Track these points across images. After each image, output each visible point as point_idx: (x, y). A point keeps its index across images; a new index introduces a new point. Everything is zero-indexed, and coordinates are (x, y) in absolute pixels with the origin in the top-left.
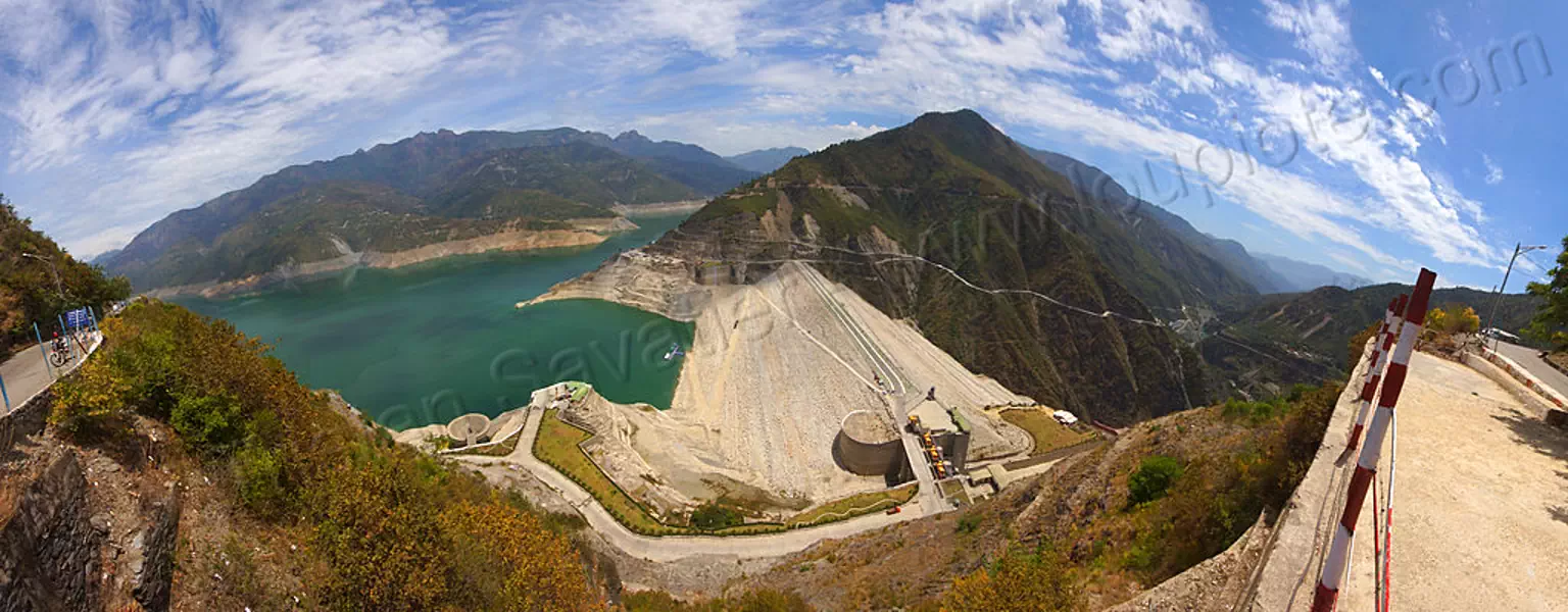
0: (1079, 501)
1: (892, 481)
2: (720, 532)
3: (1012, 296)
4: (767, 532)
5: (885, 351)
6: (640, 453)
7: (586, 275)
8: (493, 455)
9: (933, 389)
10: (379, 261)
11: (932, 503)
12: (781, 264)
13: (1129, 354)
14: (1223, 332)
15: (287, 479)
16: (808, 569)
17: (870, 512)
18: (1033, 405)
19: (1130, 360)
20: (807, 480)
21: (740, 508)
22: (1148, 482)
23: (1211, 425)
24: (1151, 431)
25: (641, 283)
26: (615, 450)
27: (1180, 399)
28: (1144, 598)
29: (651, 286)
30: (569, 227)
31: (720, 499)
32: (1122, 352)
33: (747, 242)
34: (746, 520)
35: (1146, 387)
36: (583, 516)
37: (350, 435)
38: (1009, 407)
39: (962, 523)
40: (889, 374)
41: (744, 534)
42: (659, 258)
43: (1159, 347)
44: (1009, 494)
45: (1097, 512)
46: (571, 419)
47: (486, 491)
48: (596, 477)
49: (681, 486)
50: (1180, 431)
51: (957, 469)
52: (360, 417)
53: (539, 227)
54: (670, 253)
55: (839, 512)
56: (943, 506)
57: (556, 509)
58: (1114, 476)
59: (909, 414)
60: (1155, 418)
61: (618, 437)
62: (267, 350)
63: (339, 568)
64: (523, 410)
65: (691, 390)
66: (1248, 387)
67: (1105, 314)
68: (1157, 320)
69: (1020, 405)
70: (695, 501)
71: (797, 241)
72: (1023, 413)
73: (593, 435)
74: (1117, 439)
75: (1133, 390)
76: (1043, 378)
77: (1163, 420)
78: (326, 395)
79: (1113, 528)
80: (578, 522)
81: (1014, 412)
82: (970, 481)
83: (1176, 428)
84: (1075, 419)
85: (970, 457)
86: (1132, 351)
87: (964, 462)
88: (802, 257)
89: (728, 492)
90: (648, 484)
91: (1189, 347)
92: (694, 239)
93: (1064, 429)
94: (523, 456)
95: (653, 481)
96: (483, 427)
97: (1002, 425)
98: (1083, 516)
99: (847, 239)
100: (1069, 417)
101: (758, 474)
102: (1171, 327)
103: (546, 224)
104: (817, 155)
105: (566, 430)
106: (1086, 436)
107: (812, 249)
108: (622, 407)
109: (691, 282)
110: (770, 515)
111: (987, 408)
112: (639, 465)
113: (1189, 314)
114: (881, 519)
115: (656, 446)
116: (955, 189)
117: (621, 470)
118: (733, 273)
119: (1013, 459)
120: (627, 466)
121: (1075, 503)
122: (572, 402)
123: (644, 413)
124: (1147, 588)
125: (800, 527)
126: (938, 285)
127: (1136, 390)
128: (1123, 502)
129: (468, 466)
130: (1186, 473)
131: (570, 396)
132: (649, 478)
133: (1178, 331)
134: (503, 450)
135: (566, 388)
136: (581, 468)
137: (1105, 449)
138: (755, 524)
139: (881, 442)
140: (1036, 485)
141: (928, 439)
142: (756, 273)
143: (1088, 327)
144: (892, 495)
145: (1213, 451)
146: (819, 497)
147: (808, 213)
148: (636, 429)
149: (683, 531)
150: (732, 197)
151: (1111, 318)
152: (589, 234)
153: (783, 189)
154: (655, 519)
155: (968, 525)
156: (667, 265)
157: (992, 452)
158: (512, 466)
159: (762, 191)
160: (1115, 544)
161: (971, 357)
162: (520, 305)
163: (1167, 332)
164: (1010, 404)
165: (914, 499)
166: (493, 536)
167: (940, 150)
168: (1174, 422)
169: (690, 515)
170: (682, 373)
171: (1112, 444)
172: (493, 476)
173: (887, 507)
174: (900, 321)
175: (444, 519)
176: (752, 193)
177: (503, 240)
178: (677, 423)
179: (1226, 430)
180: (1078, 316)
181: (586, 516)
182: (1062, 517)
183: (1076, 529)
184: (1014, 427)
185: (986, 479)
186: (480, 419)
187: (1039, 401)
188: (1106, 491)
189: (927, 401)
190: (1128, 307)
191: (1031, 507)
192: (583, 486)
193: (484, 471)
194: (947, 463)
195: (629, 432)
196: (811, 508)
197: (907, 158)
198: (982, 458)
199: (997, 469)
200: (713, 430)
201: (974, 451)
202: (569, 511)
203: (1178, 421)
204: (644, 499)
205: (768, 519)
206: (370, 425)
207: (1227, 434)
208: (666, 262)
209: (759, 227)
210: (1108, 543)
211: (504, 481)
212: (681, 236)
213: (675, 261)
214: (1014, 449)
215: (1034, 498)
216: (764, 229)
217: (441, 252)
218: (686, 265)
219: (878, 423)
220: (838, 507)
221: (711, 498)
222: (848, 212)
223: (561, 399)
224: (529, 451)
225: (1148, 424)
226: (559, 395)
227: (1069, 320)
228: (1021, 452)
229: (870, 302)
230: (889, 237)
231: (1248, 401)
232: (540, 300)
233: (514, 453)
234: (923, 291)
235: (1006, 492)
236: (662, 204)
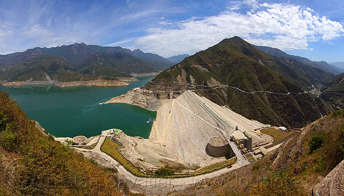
0: (293, 154)
1: (228, 157)
2: (166, 177)
3: (258, 93)
4: (184, 177)
5: (220, 117)
6: (138, 152)
7: (122, 95)
8: (87, 149)
9: (237, 127)
10: (58, 84)
11: (243, 162)
12: (184, 92)
13: (299, 104)
14: (327, 90)
15: (16, 141)
16: (200, 188)
17: (222, 168)
18: (271, 127)
19: (299, 106)
20: (197, 160)
21: (173, 170)
22: (316, 143)
23: (330, 120)
24: (312, 127)
25: (139, 98)
26: (129, 150)
27: (319, 114)
28: (324, 180)
29: (143, 100)
30: (117, 80)
31: (166, 167)
32: (296, 104)
33: (172, 85)
34: (175, 173)
35: (307, 113)
36: (117, 169)
37: (40, 135)
38: (263, 128)
39: (254, 167)
40: (222, 124)
41: (175, 178)
42: (145, 91)
43: (308, 100)
44: (268, 156)
45: (300, 156)
46: (114, 140)
47: (83, 159)
48: (122, 158)
49: (152, 162)
50: (321, 125)
51: (249, 151)
52: (44, 131)
53: (108, 79)
54: (149, 89)
55: (210, 169)
56: (247, 163)
57: (107, 166)
58: (304, 144)
59: (231, 136)
60: (312, 122)
61: (130, 147)
62: (18, 104)
63: (28, 167)
64: (99, 136)
65: (156, 132)
66: (339, 105)
67: (288, 94)
68: (305, 91)
69: (266, 127)
70: (157, 167)
71: (188, 84)
72: (268, 130)
73: (121, 145)
74: (302, 132)
75: (303, 115)
76: (272, 118)
77: (315, 123)
78: (35, 122)
79: (307, 160)
80: (115, 171)
81: (265, 130)
82: (254, 154)
83: (320, 124)
84: (286, 128)
85: (253, 146)
86: (299, 103)
87: (251, 148)
88: (190, 89)
89: (168, 165)
90: (140, 161)
91: (317, 97)
92: (156, 85)
93: (283, 132)
94: (97, 150)
95: (142, 160)
96: (85, 140)
97: (261, 134)
98: (295, 159)
99: (203, 82)
100: (284, 128)
101: (179, 159)
102: (310, 93)
103: (110, 78)
104: (192, 56)
105: (112, 144)
106: (291, 133)
107: (193, 86)
108: (132, 137)
109: (155, 98)
110: (184, 172)
111: (256, 130)
112: (137, 155)
113: (315, 87)
114: (226, 170)
115: (143, 150)
116: (235, 62)
117: (131, 156)
118: (169, 95)
119: (267, 145)
120: (133, 156)
121: (291, 155)
122: (115, 135)
123: (139, 140)
124: (324, 177)
125: (196, 175)
126: (234, 93)
127: (304, 115)
128: (308, 151)
129: (78, 151)
130: (326, 137)
131: (114, 133)
132: (140, 160)
133: (312, 94)
134: (90, 148)
135: (113, 131)
136: (117, 155)
137: (298, 136)
138: (179, 174)
139: (222, 146)
140: (276, 152)
141: (238, 143)
142: (176, 95)
143: (284, 99)
144: (228, 162)
145: (332, 128)
146: (203, 165)
147: (191, 75)
148: (137, 144)
149: (153, 176)
150: (168, 71)
151: (290, 94)
152: (124, 83)
153: (183, 68)
154: (142, 172)
155: (256, 168)
156: (148, 93)
157: (260, 144)
158: (92, 153)
159: (177, 69)
160: (309, 165)
161: (248, 115)
162: (101, 104)
163: (309, 94)
164: (263, 127)
165: (236, 162)
166: (83, 170)
167: (229, 50)
168: (318, 122)
169: (155, 171)
170: (152, 127)
171: (300, 134)
172: (86, 155)
173: (228, 166)
174: (223, 107)
175: (67, 164)
176: (174, 70)
177: (97, 82)
178: (151, 143)
179: (335, 120)
180: (280, 96)
181: (118, 169)
182: (288, 160)
183: (294, 163)
184: (266, 135)
185: (259, 153)
186: (84, 137)
187: (272, 125)
188: (301, 149)
189: (236, 131)
190: (295, 89)
191: (276, 159)
192: (117, 160)
193: (84, 153)
194: (246, 149)
195: (134, 145)
196: (200, 169)
197: (219, 54)
198: (257, 146)
199: (262, 149)
200: (163, 145)
201: (254, 144)
202: (112, 167)
203: (320, 122)
204: (138, 166)
205: (184, 173)
206: (48, 134)
207: (336, 122)
208: (148, 92)
209: (177, 80)
210: (307, 165)
211: (90, 157)
212: (152, 84)
213: (150, 92)
214: (266, 142)
215: (277, 157)
216: (178, 81)
217: (77, 84)
218: (154, 93)
219: (220, 139)
220: (210, 168)
221: (162, 166)
222: (203, 74)
223: (112, 134)
224: (99, 149)
225: (310, 124)
226: (111, 133)
227: (277, 98)
228: (269, 142)
229: (213, 102)
230: (216, 80)
231: (340, 109)
232: (107, 102)
233: (94, 149)
234: (229, 96)
235: (266, 156)
236: (147, 73)
